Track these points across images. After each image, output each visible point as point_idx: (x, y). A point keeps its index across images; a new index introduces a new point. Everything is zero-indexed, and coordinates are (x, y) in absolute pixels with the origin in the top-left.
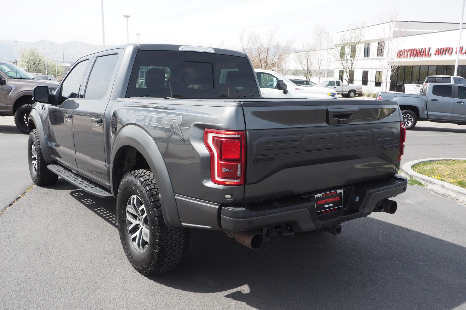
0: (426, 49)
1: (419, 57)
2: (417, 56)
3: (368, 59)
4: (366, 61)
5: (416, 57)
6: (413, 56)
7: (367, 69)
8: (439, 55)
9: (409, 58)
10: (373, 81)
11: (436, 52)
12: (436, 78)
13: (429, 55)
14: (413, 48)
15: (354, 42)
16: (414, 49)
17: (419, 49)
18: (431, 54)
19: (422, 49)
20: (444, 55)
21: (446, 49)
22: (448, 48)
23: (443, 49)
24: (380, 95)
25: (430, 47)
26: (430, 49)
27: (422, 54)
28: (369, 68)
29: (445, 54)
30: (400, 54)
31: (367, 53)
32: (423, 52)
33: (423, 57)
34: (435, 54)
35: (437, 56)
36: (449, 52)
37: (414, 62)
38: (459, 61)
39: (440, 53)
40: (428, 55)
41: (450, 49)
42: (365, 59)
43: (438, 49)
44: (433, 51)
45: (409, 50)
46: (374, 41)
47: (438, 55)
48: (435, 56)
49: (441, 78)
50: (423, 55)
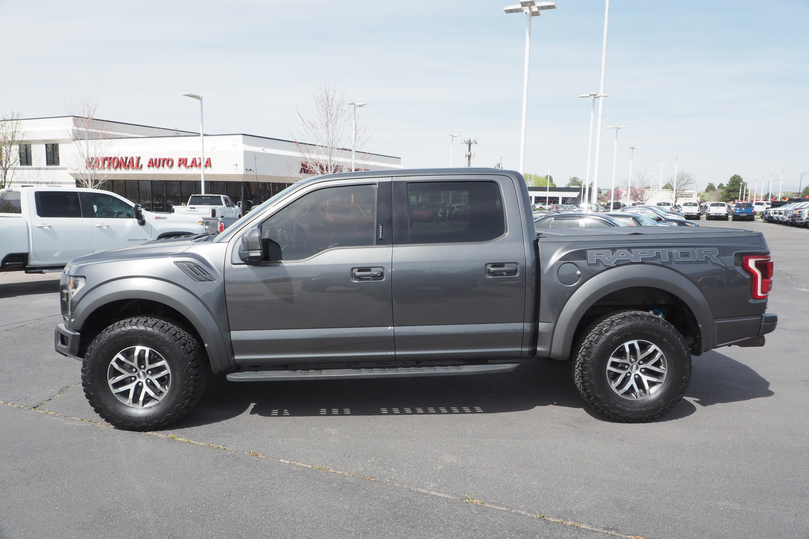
0: (132, 158)
1: (123, 169)
2: (120, 167)
3: (29, 169)
4: (26, 171)
5: (118, 169)
6: (113, 167)
8: (155, 167)
9: (106, 169)
11: (150, 163)
12: (203, 198)
13: (139, 167)
14: (113, 157)
16: (115, 158)
17: (122, 158)
18: (142, 165)
19: (127, 158)
20: (161, 167)
21: (164, 161)
22: (166, 159)
23: (160, 160)
24: (221, 222)
25: (139, 156)
26: (139, 159)
27: (128, 165)
29: (163, 166)
30: (93, 163)
31: (26, 158)
32: (129, 162)
33: (130, 169)
34: (149, 166)
35: (151, 168)
36: (168, 164)
37: (117, 175)
39: (156, 165)
40: (138, 166)
41: (169, 160)
42: (23, 169)
43: (152, 159)
44: (144, 162)
45: (105, 159)
46: (38, 142)
47: (153, 166)
48: (149, 169)
49: (209, 198)
50: (130, 167)
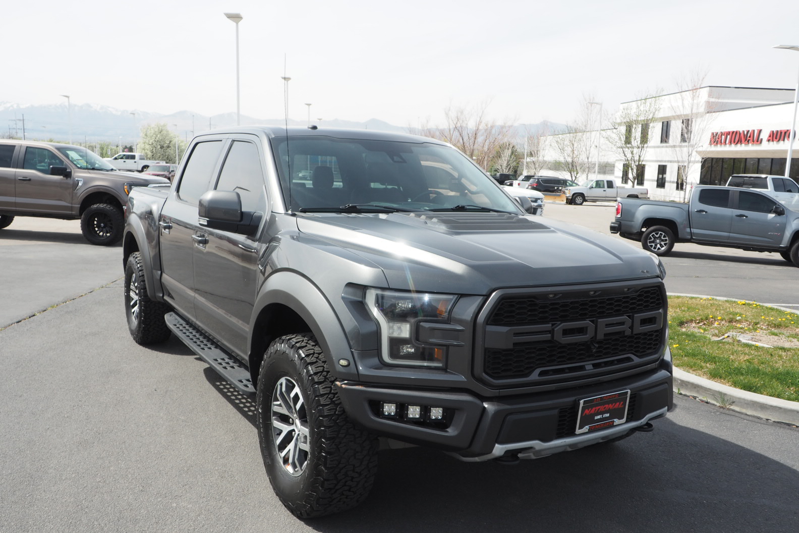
0: (754, 131)
1: (743, 145)
2: (741, 142)
3: (667, 147)
4: (664, 149)
5: (739, 145)
6: (734, 142)
7: (665, 161)
8: (775, 142)
9: (728, 145)
10: (673, 182)
11: (770, 136)
12: (745, 178)
13: (759, 141)
14: (735, 130)
15: (643, 119)
16: (737, 132)
17: (744, 131)
18: (762, 140)
19: (748, 131)
20: (781, 142)
21: (785, 133)
22: (788, 130)
23: (781, 133)
24: (619, 203)
25: (760, 129)
26: (760, 131)
27: (749, 140)
28: (669, 161)
29: (784, 140)
30: (716, 139)
31: (666, 136)
32: (750, 137)
33: (750, 144)
34: (769, 140)
35: (771, 143)
36: (789, 137)
37: (737, 152)
38: (794, 151)
39: (776, 138)
40: (757, 141)
42: (662, 147)
43: (773, 131)
44: (764, 136)
45: (728, 133)
46: (677, 118)
47: (773, 141)
48: (769, 144)
49: (752, 179)
50: (750, 142)
